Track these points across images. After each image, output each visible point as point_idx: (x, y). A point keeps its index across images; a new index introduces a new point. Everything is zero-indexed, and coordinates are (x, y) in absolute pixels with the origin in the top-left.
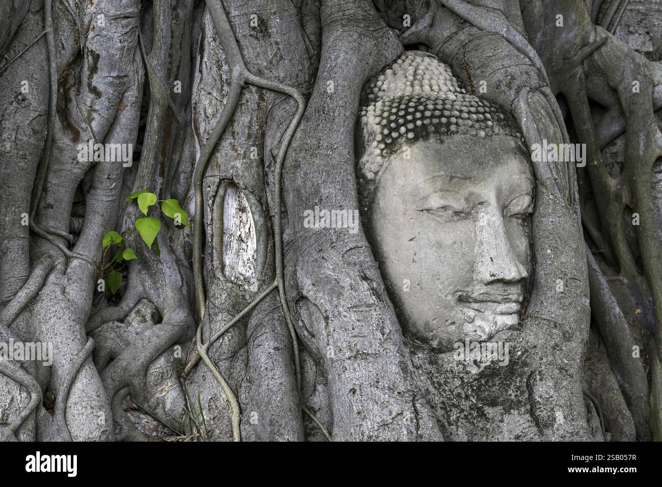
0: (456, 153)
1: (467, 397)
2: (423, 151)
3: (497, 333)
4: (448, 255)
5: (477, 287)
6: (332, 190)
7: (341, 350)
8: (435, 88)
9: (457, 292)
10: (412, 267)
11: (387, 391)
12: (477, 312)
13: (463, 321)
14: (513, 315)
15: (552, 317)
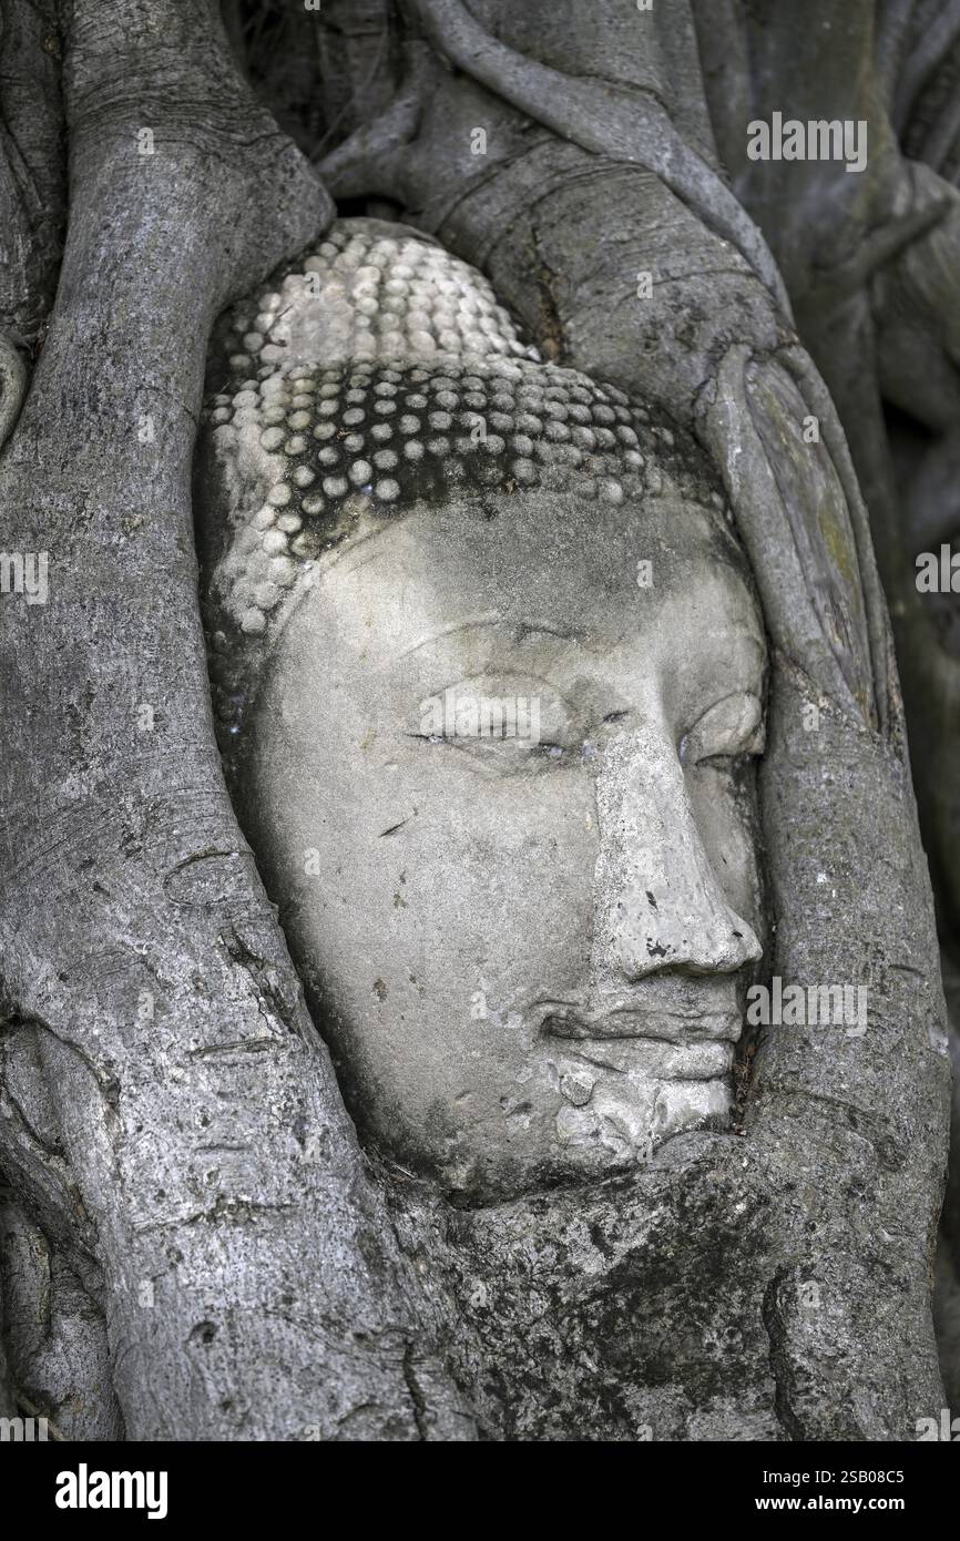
0: (535, 552)
1: (569, 1354)
2: (430, 541)
3: (666, 1140)
4: (513, 883)
5: (604, 990)
6: (127, 665)
7: (162, 1193)
8: (448, 337)
9: (538, 1003)
10: (391, 920)
11: (319, 1330)
12: (601, 1071)
13: (557, 1101)
14: (714, 1083)
15: (843, 1092)
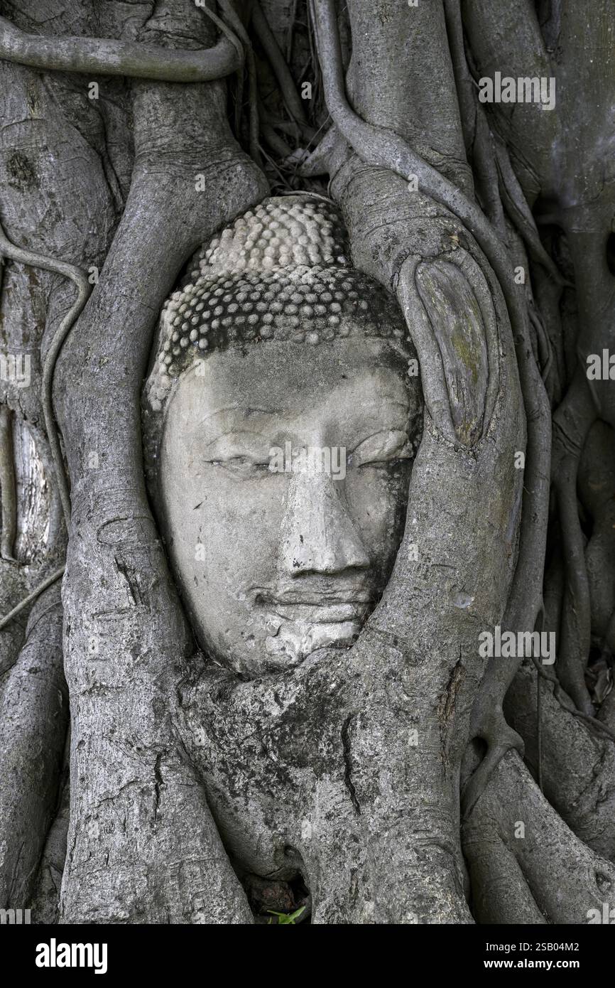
0: (261, 372)
2: (216, 369)
3: (311, 652)
4: (242, 532)
5: (282, 582)
6: (95, 429)
7: (76, 680)
8: (283, 259)
9: (252, 588)
10: (196, 549)
11: (122, 746)
12: (284, 620)
13: (265, 634)
14: (346, 623)
15: (392, 629)
